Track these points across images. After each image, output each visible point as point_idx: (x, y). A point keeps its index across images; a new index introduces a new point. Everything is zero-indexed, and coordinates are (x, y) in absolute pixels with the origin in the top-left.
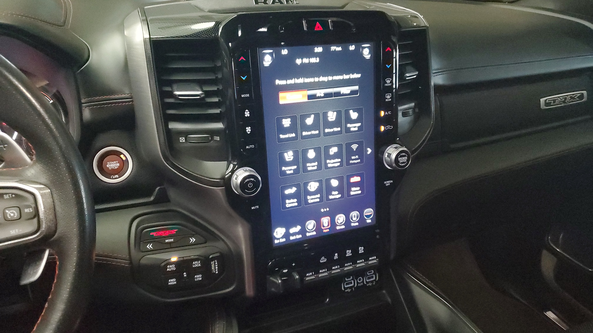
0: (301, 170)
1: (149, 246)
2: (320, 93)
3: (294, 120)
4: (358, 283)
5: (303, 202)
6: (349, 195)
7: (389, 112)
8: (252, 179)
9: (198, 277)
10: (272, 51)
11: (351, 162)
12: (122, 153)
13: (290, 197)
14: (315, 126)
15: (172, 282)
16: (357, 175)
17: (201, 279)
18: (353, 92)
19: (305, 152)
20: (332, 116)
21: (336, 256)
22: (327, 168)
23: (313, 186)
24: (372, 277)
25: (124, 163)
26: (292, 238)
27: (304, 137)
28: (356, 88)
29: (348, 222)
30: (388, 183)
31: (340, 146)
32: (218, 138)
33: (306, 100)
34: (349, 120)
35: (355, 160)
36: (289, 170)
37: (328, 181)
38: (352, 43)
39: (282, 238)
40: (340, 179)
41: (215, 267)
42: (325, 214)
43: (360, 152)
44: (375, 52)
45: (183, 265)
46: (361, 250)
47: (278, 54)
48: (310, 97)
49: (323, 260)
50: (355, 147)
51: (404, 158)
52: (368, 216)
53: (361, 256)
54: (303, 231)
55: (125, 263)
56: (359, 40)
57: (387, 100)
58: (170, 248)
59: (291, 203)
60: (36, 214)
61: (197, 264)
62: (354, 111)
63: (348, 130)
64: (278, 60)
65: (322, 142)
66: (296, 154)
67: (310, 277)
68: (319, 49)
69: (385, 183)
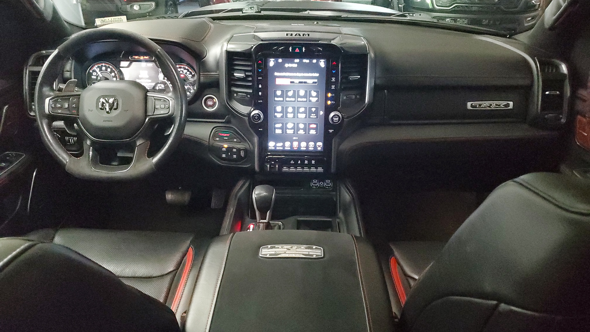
0: (285, 116)
1: (217, 139)
2: (297, 81)
3: (282, 91)
4: (320, 185)
5: (284, 132)
6: (309, 133)
7: (334, 95)
8: (258, 115)
9: (235, 156)
10: (274, 60)
11: (311, 117)
12: (214, 98)
13: (278, 128)
14: (293, 96)
15: (224, 156)
16: (314, 124)
17: (236, 157)
18: (314, 83)
19: (287, 108)
20: (302, 93)
21: (299, 162)
22: (297, 118)
23: (290, 125)
24: (329, 184)
25: (214, 104)
26: (277, 148)
27: (286, 101)
28: (316, 80)
29: (307, 147)
30: (331, 131)
31: (306, 108)
32: (249, 96)
33: (289, 83)
34: (311, 96)
35: (313, 116)
36: (279, 115)
37: (298, 124)
38: (314, 58)
39: (273, 147)
40: (305, 124)
41: (242, 154)
42: (295, 140)
43: (316, 113)
44: (327, 63)
45: (229, 150)
46: (313, 162)
47: (277, 61)
48: (291, 82)
49: (292, 162)
50: (313, 109)
51: (336, 118)
52: (319, 146)
53: (313, 166)
54: (284, 146)
55: (207, 144)
56: (319, 57)
57: (332, 88)
58: (226, 141)
59: (278, 131)
60: (169, 108)
61: (235, 150)
62: (314, 91)
63: (310, 101)
64: (277, 64)
65: (296, 105)
66: (283, 108)
67: (285, 169)
68: (297, 60)
69: (329, 130)
